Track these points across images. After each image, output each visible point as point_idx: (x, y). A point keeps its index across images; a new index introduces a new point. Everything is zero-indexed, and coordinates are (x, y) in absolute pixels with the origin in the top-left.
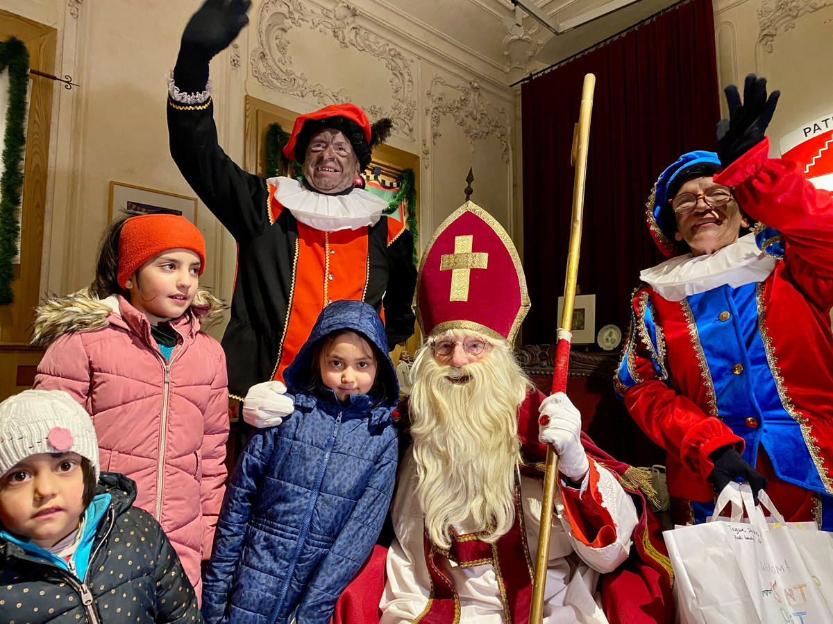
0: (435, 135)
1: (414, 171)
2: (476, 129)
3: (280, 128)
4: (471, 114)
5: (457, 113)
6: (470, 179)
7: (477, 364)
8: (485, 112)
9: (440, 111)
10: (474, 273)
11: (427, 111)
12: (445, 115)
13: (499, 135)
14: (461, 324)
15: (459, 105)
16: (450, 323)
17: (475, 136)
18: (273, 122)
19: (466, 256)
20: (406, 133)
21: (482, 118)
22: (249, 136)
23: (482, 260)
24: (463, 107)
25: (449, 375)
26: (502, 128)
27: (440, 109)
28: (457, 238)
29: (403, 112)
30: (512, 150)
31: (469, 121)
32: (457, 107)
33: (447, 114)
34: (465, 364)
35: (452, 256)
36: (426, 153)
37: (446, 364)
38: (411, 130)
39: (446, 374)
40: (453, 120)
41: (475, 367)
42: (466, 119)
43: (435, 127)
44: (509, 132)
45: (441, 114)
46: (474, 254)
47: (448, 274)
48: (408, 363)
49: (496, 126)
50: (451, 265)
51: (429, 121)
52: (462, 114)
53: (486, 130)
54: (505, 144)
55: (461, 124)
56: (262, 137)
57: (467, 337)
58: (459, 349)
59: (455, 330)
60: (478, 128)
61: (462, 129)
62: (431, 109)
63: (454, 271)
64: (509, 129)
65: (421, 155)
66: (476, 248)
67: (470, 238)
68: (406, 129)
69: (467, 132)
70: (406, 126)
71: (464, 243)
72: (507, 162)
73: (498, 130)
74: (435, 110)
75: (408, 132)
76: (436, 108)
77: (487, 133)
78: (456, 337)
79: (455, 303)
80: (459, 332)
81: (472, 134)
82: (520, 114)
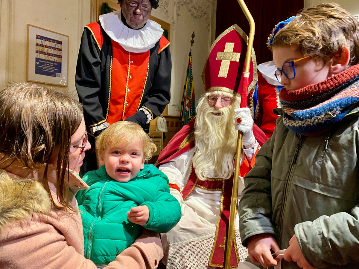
0: (178, 15)
1: (168, 31)
2: (196, 14)
3: (108, 5)
4: (194, 7)
5: (188, 6)
6: (193, 36)
7: (226, 108)
8: (200, 6)
9: (180, 4)
10: (232, 63)
11: (175, 3)
12: (182, 6)
13: (206, 18)
14: (222, 89)
15: (189, 2)
16: (216, 88)
17: (195, 17)
18: (104, 2)
19: (230, 54)
20: (164, 13)
21: (199, 9)
22: (93, 8)
23: (237, 57)
24: (191, 3)
25: (213, 112)
26: (207, 15)
27: (180, 3)
28: (227, 43)
29: (163, 3)
30: (211, 25)
31: (193, 10)
32: (188, 3)
33: (183, 6)
34: (220, 108)
35: (223, 53)
36: (174, 23)
37: (213, 107)
38: (167, 12)
39: (212, 111)
40: (186, 9)
41: (225, 109)
42: (191, 8)
43: (178, 11)
44: (210, 17)
45: (181, 5)
46: (234, 53)
47: (220, 62)
48: (162, 118)
49: (205, 13)
50: (222, 58)
51: (175, 8)
52: (190, 6)
53: (200, 15)
54: (208, 22)
55: (190, 11)
56: (99, 9)
57: (223, 95)
58: (219, 100)
59: (218, 91)
60: (197, 13)
61: (190, 13)
62: (177, 3)
63: (222, 61)
64: (210, 15)
65: (171, 24)
66: (235, 50)
67: (233, 44)
68: (165, 11)
69: (192, 15)
70: (165, 9)
71: (230, 46)
72: (209, 30)
73: (206, 15)
74: (178, 3)
75: (166, 12)
76: (179, 2)
77: (201, 16)
78: (219, 95)
79: (220, 78)
80: (220, 93)
81: (194, 16)
82: (216, 9)
